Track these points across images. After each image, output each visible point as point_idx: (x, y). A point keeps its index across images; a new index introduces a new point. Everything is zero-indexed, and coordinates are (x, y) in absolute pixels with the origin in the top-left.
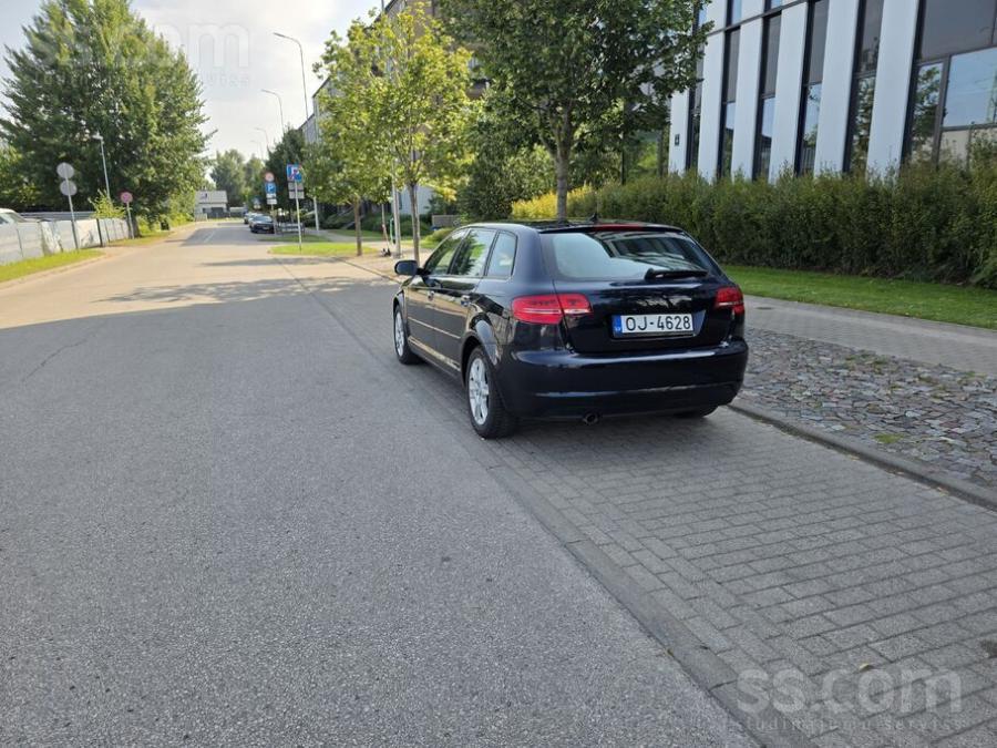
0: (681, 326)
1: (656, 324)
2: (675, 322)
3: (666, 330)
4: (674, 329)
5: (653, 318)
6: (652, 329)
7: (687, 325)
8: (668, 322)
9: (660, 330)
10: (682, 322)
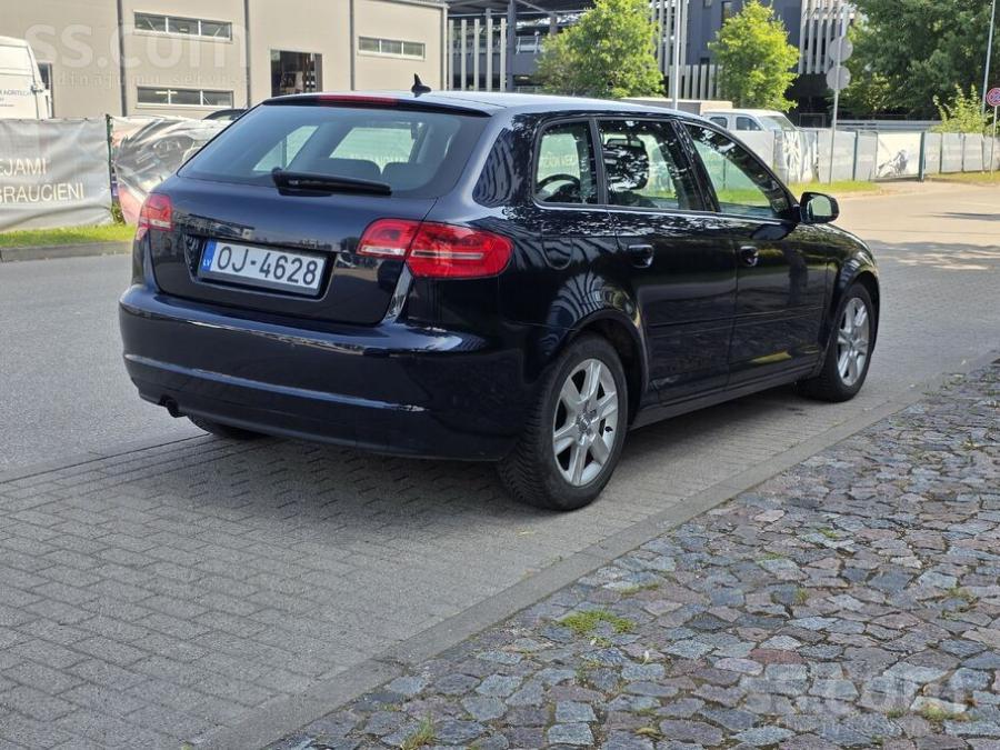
0: (299, 276)
1: (258, 265)
2: (290, 268)
3: (271, 278)
4: (284, 281)
5: (258, 254)
6: (252, 273)
7: (309, 278)
8: (278, 266)
9: (262, 276)
10: (304, 270)
